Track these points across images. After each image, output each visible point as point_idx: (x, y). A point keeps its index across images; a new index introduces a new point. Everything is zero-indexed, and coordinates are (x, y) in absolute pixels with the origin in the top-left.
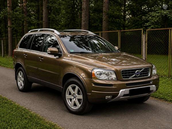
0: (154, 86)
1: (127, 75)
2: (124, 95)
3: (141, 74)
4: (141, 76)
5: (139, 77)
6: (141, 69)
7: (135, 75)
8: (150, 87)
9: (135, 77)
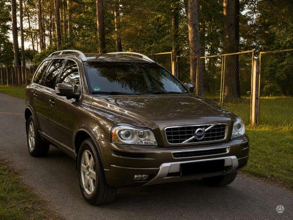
0: (234, 157)
1: (177, 137)
2: (170, 174)
3: (206, 135)
4: (208, 139)
5: (203, 140)
6: (207, 127)
7: (193, 137)
8: (223, 160)
9: (194, 140)
